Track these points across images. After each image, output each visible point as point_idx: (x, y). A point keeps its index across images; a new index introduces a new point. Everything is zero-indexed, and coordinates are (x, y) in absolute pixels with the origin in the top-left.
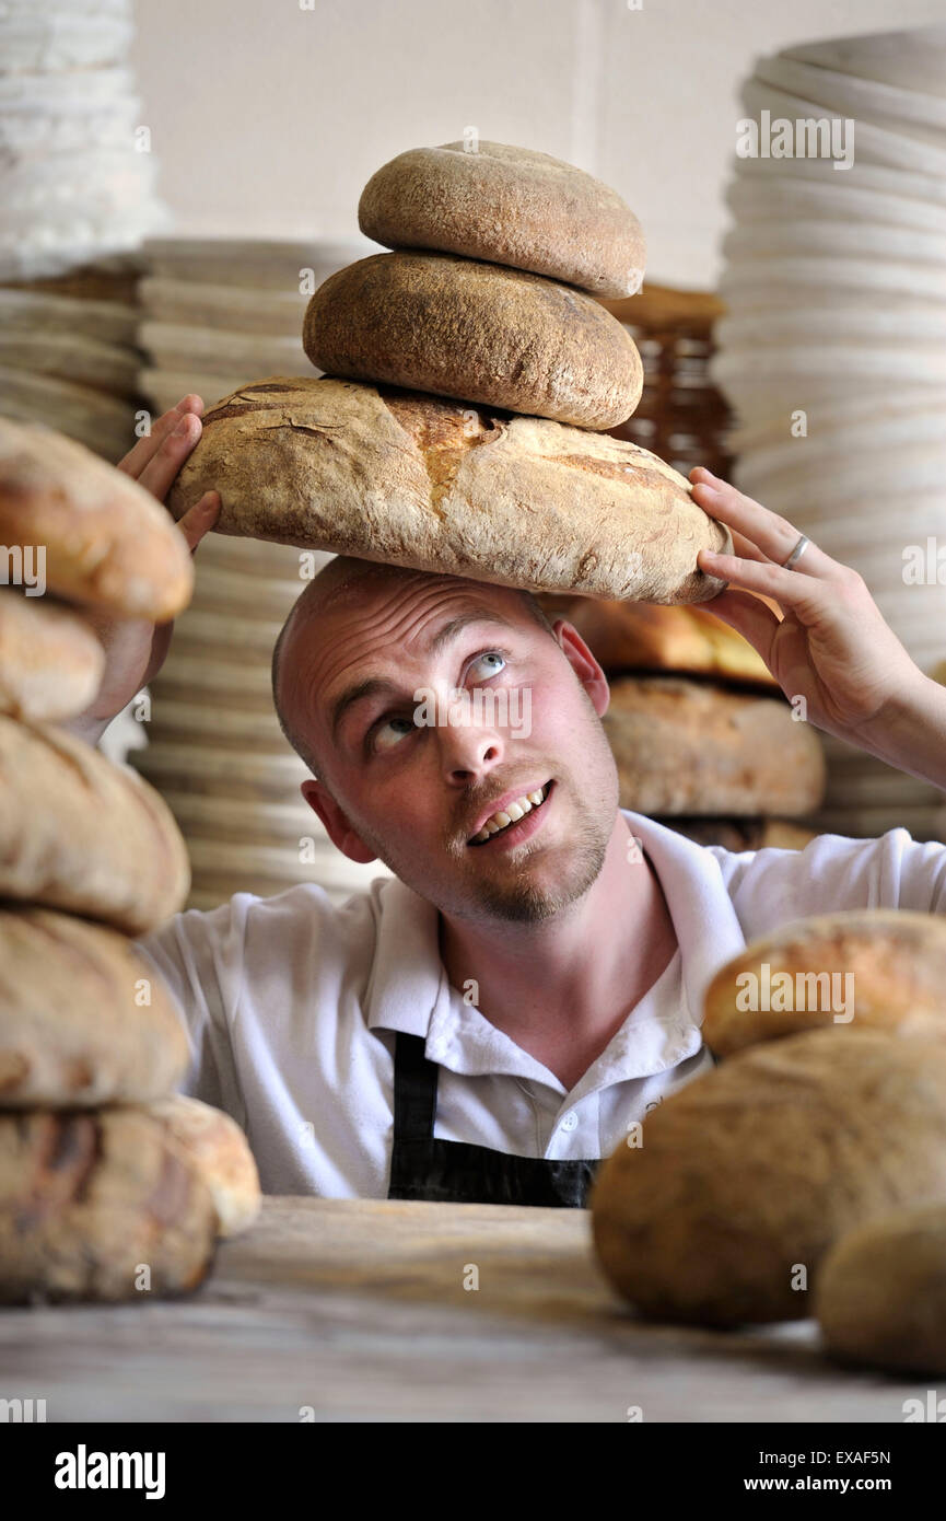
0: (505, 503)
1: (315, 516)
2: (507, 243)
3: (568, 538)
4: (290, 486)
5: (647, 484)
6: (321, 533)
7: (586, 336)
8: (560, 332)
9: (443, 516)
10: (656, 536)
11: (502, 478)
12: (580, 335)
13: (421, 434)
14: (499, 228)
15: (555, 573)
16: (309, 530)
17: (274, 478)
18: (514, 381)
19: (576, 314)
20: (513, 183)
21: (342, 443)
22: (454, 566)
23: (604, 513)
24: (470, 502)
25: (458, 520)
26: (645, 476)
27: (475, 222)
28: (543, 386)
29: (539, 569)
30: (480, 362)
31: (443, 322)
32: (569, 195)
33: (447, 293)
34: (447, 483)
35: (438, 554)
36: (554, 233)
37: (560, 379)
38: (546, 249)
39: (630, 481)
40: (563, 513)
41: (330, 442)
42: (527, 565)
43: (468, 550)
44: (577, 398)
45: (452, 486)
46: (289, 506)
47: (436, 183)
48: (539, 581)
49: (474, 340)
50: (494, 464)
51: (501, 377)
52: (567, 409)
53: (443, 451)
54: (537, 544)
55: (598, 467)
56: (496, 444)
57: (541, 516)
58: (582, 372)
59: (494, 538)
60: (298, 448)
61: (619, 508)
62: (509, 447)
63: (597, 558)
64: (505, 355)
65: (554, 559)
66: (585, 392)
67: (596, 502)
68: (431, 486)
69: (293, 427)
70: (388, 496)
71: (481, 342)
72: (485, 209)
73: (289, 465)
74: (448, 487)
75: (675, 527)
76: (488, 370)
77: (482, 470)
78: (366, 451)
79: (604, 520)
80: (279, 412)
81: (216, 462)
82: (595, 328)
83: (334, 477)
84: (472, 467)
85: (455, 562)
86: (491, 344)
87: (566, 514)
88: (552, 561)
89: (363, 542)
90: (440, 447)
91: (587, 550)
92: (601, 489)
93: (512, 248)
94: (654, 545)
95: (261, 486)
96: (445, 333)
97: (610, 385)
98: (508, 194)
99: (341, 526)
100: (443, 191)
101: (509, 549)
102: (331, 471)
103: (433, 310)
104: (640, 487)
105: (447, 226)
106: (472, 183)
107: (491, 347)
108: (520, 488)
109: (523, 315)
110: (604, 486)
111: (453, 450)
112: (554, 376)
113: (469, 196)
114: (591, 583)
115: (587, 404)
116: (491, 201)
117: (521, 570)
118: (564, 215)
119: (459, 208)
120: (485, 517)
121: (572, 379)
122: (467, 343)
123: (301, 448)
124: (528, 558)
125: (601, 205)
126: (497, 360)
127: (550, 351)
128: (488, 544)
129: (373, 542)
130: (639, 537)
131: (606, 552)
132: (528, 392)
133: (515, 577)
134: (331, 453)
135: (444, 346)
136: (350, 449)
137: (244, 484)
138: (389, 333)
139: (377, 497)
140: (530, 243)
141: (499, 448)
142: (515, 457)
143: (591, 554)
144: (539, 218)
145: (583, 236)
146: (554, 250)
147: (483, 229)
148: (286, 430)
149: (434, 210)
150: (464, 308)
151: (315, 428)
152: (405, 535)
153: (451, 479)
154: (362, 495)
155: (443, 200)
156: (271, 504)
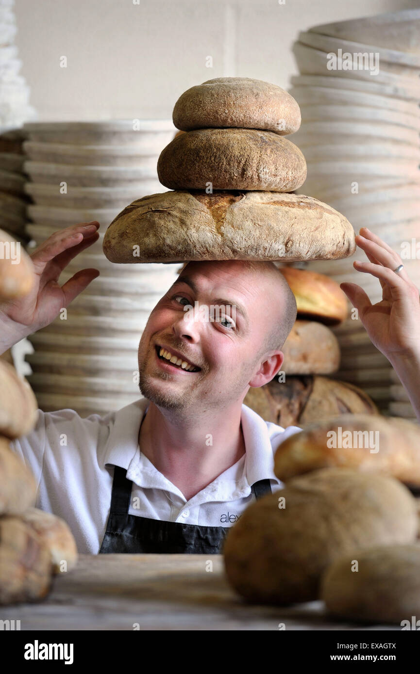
0: (248, 224)
1: (168, 245)
2: (232, 117)
3: (278, 235)
4: (155, 235)
5: (310, 208)
6: (172, 252)
7: (271, 152)
8: (259, 152)
9: (222, 235)
10: (317, 229)
11: (245, 214)
12: (269, 151)
13: (208, 203)
14: (227, 111)
15: (275, 251)
16: (167, 252)
17: (148, 233)
18: (242, 177)
19: (266, 142)
20: (229, 91)
21: (174, 213)
22: (231, 256)
23: (292, 222)
24: (233, 226)
25: (229, 235)
26: (309, 206)
27: (216, 111)
28: (255, 177)
29: (268, 250)
30: (226, 172)
31: (207, 158)
32: (255, 91)
33: (207, 145)
34: (222, 220)
35: (223, 251)
36: (251, 109)
37: (262, 172)
38: (249, 116)
39: (303, 208)
40: (274, 224)
41: (169, 213)
42: (262, 249)
43: (235, 247)
44: (273, 179)
45: (224, 221)
46: (156, 244)
47: (198, 99)
48: (269, 256)
49: (221, 163)
50: (241, 209)
51: (236, 177)
52: (270, 185)
53: (218, 208)
54: (265, 239)
55: (287, 204)
56: (241, 201)
57: (264, 228)
58: (272, 168)
59: (245, 240)
60: (156, 219)
61: (298, 219)
62: (247, 201)
63: (292, 242)
64: (236, 166)
65: (273, 244)
66: (275, 176)
67: (288, 218)
68: (215, 223)
69: (153, 211)
70: (197, 231)
71: (225, 163)
72: (219, 105)
73: (153, 227)
74: (222, 222)
75: (325, 224)
76: (230, 174)
77: (236, 212)
78: (185, 214)
79: (293, 225)
80: (147, 207)
81: (123, 233)
82: (276, 147)
83: (173, 227)
84: (232, 212)
85: (231, 253)
86: (229, 163)
87: (275, 225)
88: (272, 246)
89: (190, 252)
90: (217, 206)
91: (287, 238)
92: (290, 212)
93: (234, 119)
94: (317, 232)
95: (143, 238)
96: (209, 162)
97: (287, 170)
98: (229, 97)
99: (180, 247)
100: (201, 101)
101: (253, 243)
102: (171, 225)
103: (202, 154)
104: (307, 209)
105: (205, 115)
106: (212, 95)
107: (229, 164)
108: (254, 217)
109: (241, 148)
110: (291, 211)
111: (222, 206)
112: (260, 171)
113: (212, 101)
114: (292, 253)
115: (278, 180)
116: (222, 101)
117: (260, 252)
118: (254, 100)
119: (209, 107)
120: (240, 232)
121: (268, 171)
122: (219, 165)
123: (157, 219)
124: (262, 246)
125: (271, 93)
126: (233, 170)
127: (256, 161)
128: (244, 243)
129: (195, 251)
130: (309, 230)
131: (296, 238)
132: (250, 181)
133: (258, 255)
134: (170, 218)
135: (210, 168)
136: (178, 215)
137: (136, 239)
138: (186, 167)
139: (193, 232)
140: (242, 115)
141: (242, 202)
142: (250, 205)
143: (289, 240)
144: (243, 103)
145: (265, 108)
146: (252, 116)
147: (220, 114)
148: (150, 213)
149: (199, 111)
150: (215, 150)
151: (162, 209)
152: (207, 246)
153: (223, 219)
154: (186, 232)
155: (202, 105)
156: (149, 244)
